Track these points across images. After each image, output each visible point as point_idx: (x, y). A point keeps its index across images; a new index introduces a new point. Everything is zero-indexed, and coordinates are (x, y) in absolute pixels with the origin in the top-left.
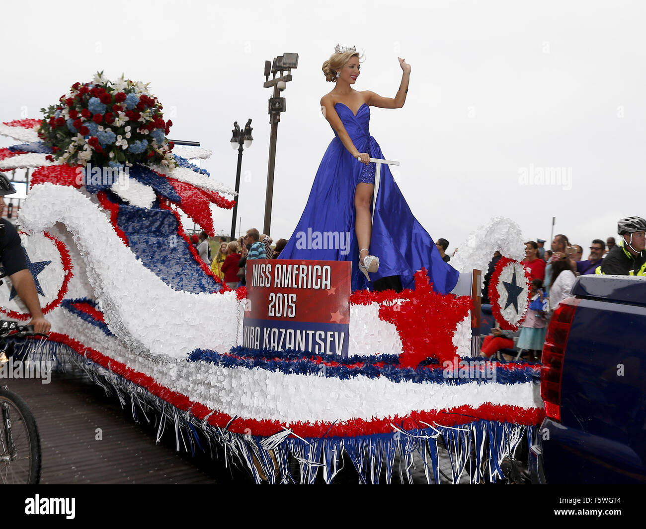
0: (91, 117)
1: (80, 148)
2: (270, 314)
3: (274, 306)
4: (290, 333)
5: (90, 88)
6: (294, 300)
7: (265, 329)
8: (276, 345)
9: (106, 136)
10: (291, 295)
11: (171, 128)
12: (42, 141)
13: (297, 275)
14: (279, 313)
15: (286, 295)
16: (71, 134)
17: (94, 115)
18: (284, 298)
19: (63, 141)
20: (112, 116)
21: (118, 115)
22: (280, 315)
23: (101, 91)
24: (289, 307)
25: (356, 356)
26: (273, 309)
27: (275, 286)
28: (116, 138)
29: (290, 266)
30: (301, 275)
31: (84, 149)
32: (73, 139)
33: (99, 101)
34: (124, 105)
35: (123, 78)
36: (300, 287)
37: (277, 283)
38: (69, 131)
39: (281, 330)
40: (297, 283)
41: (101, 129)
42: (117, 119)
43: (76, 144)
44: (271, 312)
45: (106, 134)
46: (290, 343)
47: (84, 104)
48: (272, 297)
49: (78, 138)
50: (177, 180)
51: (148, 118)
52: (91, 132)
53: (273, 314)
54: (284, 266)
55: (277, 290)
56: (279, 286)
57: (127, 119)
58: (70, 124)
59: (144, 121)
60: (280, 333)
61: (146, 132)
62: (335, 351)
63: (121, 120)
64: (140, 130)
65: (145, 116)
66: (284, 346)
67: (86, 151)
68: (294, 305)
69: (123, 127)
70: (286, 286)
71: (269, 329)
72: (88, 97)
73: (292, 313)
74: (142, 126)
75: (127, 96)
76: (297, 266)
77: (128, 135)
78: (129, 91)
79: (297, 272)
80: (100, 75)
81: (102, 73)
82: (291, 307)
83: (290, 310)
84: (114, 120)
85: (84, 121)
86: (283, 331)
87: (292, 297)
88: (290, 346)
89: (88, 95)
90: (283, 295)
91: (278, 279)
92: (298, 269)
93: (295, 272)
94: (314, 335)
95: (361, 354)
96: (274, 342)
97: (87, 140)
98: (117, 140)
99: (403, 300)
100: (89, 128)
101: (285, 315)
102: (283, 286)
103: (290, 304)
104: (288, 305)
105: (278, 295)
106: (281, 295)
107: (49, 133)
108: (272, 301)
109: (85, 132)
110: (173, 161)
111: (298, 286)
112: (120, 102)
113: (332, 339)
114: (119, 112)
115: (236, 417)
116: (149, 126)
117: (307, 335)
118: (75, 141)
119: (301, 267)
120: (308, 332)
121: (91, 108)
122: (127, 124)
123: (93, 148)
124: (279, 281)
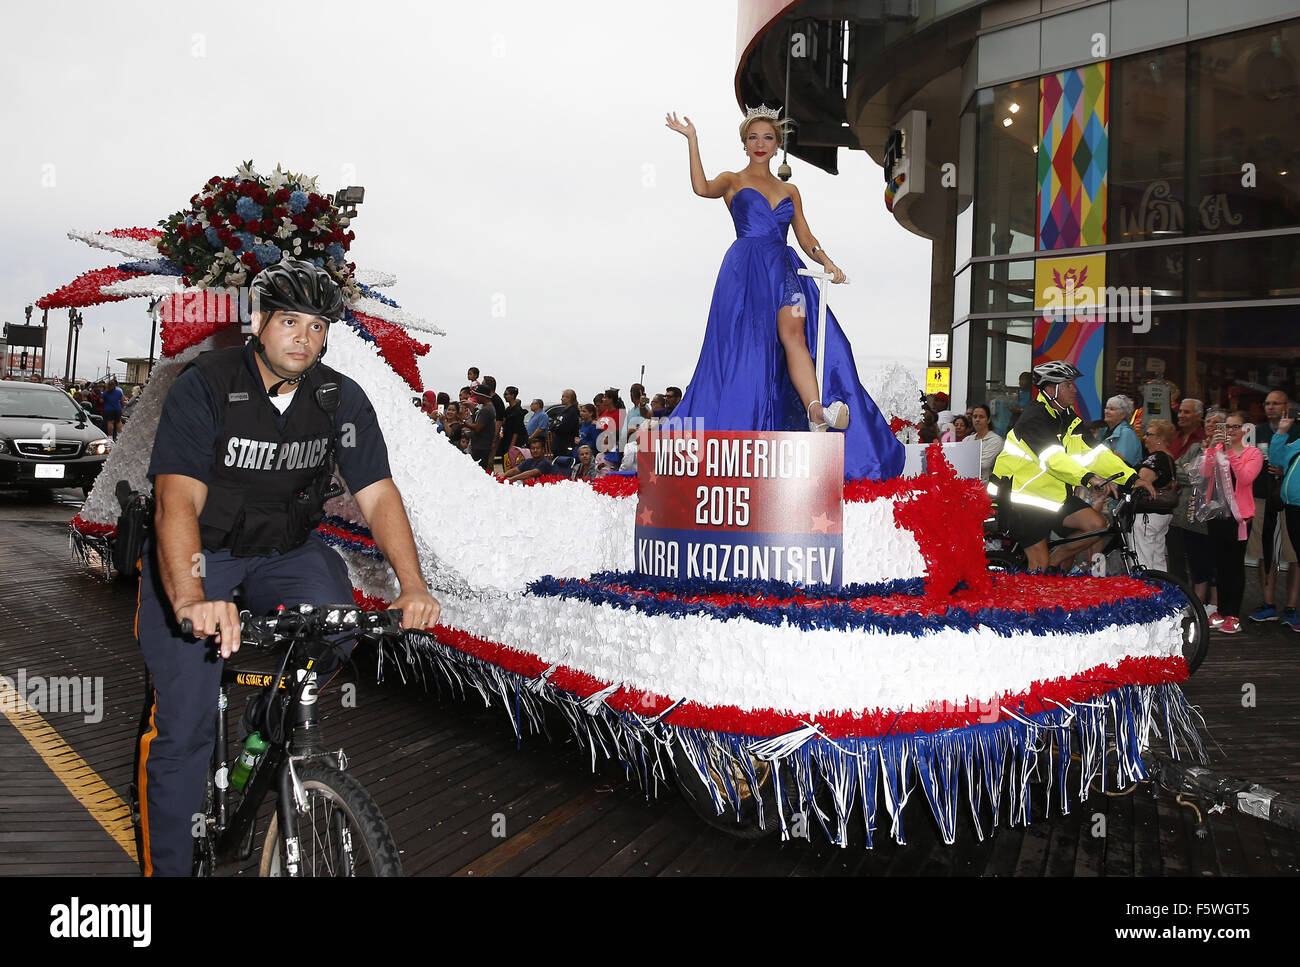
0: (241, 224)
1: (228, 268)
2: (699, 520)
3: (707, 506)
4: (741, 551)
5: (238, 184)
6: (747, 497)
7: (690, 545)
8: (713, 571)
9: (267, 252)
10: (739, 490)
11: (352, 243)
12: (166, 258)
13: (751, 457)
14: (717, 518)
15: (730, 490)
16: (212, 249)
17: (247, 221)
18: (726, 494)
19: (200, 258)
20: (273, 223)
21: (281, 223)
22: (720, 522)
23: (253, 187)
24: (736, 508)
25: (854, 585)
26: (706, 512)
27: (708, 474)
28: (281, 254)
29: (736, 443)
30: (757, 456)
31: (235, 269)
32: (218, 255)
33: (252, 201)
34: (288, 206)
35: (279, 169)
36: (756, 475)
37: (712, 469)
38: (210, 244)
39: (722, 547)
40: (750, 469)
41: (258, 241)
42: (280, 228)
43: (221, 262)
44: (702, 517)
45: (267, 249)
46: (741, 567)
47: (230, 208)
48: (702, 492)
49: (225, 254)
50: (364, 315)
51: (324, 228)
52: (244, 245)
53: (705, 521)
54: (725, 443)
55: (711, 481)
56: (716, 474)
57: (295, 227)
58: (211, 235)
59: (319, 232)
60: (720, 553)
61: (321, 246)
62: (821, 577)
63: (286, 230)
64: (313, 243)
65: (320, 224)
66: (729, 571)
67: (237, 272)
68: (746, 506)
69: (290, 240)
70: (730, 474)
71: (698, 546)
72: (235, 197)
73: (742, 519)
74: (316, 239)
75: (292, 195)
76: (750, 442)
77: (298, 251)
78: (293, 188)
79: (750, 452)
80: (248, 166)
81: (251, 163)
82: (741, 509)
83: (738, 513)
84: (276, 230)
85: (233, 231)
86: (728, 548)
87: (742, 493)
88: (741, 572)
89: (236, 193)
90: (725, 490)
91: (712, 462)
92: (751, 446)
93: (746, 452)
94: (784, 554)
95: (861, 582)
96: (710, 566)
97: (239, 257)
98: (282, 257)
99: (919, 492)
100: (242, 239)
101: (730, 522)
102: (723, 475)
103: (739, 504)
104: (734, 505)
105: (715, 489)
106: (720, 490)
107: (175, 246)
108: (702, 498)
109: (236, 246)
110: (358, 289)
111: (753, 474)
112: (281, 203)
113: (815, 559)
114: (284, 218)
115: (684, 700)
116: (325, 238)
117: (772, 554)
118: (220, 259)
119: (757, 443)
120: (773, 549)
121: (240, 212)
122: (295, 234)
123: (248, 267)
124: (716, 466)
